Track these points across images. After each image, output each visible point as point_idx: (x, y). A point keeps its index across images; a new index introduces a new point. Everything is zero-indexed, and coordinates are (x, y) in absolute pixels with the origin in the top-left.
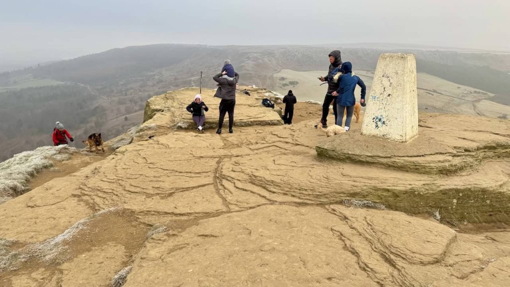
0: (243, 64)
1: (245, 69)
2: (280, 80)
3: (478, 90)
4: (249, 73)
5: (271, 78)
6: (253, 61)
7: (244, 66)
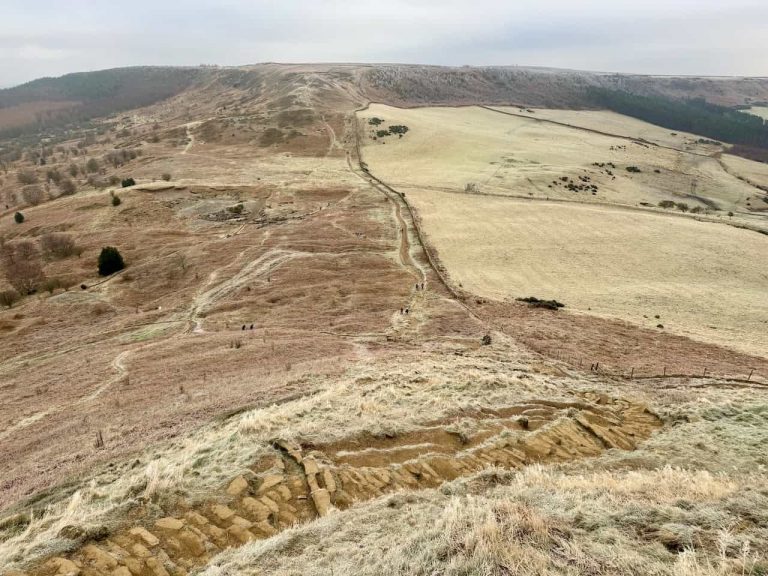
0: (291, 93)
1: (297, 103)
2: (371, 123)
3: (705, 139)
4: (305, 111)
5: (353, 119)
6: (311, 86)
7: (295, 97)
